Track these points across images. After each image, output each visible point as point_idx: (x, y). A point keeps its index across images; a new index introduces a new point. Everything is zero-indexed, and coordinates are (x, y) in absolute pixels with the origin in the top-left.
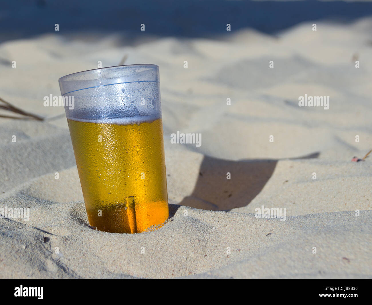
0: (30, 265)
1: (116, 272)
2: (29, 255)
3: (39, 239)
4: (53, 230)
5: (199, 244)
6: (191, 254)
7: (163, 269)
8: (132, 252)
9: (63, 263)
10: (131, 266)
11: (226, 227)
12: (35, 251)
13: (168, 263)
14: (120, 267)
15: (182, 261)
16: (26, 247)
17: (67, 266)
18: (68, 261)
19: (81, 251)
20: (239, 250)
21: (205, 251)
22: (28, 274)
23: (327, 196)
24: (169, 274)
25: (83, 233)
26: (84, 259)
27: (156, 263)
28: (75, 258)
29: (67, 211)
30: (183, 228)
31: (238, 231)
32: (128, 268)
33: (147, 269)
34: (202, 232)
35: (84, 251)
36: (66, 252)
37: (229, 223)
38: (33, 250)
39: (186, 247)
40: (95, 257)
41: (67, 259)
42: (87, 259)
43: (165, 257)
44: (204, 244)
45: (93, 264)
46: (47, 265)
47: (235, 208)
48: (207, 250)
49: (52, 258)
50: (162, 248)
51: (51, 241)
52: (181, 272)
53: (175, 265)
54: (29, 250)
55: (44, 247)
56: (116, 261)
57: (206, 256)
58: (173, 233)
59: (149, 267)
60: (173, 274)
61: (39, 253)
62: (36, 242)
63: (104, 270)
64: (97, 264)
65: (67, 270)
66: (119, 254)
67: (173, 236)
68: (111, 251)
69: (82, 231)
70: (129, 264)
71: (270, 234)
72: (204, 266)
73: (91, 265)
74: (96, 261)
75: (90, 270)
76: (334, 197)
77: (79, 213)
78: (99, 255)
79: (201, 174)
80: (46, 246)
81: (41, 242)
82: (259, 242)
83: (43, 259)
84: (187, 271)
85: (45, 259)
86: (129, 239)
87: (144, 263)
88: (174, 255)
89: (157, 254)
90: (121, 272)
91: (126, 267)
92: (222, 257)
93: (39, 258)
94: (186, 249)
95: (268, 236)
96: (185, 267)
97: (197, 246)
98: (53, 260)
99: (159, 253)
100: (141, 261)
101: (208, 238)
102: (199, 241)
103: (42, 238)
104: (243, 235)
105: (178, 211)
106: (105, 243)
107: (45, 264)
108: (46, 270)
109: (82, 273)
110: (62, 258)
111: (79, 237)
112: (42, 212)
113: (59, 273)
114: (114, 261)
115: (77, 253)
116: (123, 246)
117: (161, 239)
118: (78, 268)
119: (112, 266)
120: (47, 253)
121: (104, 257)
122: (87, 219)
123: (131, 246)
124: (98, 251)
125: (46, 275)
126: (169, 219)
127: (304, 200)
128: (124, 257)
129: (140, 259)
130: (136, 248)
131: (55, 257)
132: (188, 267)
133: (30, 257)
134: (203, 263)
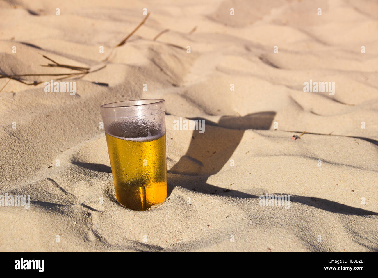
0: (79, 237)
1: (132, 239)
2: (78, 229)
3: (84, 215)
4: (93, 206)
5: (184, 219)
6: (179, 227)
7: (161, 238)
8: (142, 225)
9: (99, 233)
10: (141, 235)
11: (203, 207)
12: (82, 225)
13: (164, 234)
14: (134, 236)
15: (173, 232)
16: (76, 223)
17: (102, 235)
18: (102, 231)
19: (111, 223)
20: (209, 226)
21: (188, 225)
22: (77, 244)
23: (272, 170)
24: (164, 242)
25: (112, 208)
26: (112, 230)
27: (156, 233)
28: (107, 229)
29: (103, 188)
30: (175, 208)
31: (209, 211)
32: (139, 237)
33: (150, 237)
34: (187, 211)
35: (112, 224)
36: (101, 225)
37: (204, 204)
38: (81, 224)
39: (176, 222)
40: (119, 228)
41: (101, 229)
42: (114, 230)
43: (162, 229)
44: (188, 220)
45: (117, 234)
46: (89, 235)
47: (212, 175)
48: (189, 223)
49: (92, 229)
50: (161, 222)
51: (92, 215)
52: (172, 240)
53: (168, 235)
54: (78, 225)
55: (88, 221)
56: (132, 232)
57: (188, 228)
58: (168, 212)
59: (152, 236)
60: (167, 242)
61: (84, 226)
62: (83, 218)
63: (124, 238)
64: (120, 233)
65: (101, 239)
66: (134, 227)
67: (168, 214)
68: (129, 224)
69: (111, 207)
70: (140, 234)
71: (229, 216)
72: (186, 235)
73: (116, 234)
74: (119, 231)
75: (116, 238)
76: (276, 172)
77: (110, 189)
78: (121, 227)
79: (193, 137)
80: (89, 220)
81: (86, 217)
82: (222, 222)
83: (86, 230)
84: (176, 239)
85: (88, 231)
86: (141, 216)
87: (149, 233)
88: (168, 228)
89: (158, 227)
90: (135, 240)
91: (138, 236)
92: (198, 230)
93: (84, 230)
94: (176, 223)
95: (227, 217)
96: (175, 236)
97: (183, 221)
98: (93, 231)
99: (159, 226)
100: (147, 232)
101: (190, 215)
102: (184, 217)
103: (86, 213)
104: (212, 214)
105: (173, 191)
106: (126, 218)
107: (88, 234)
108: (88, 240)
109: (110, 241)
110: (99, 229)
111: (110, 212)
112: (87, 187)
113: (96, 242)
114: (131, 231)
115: (108, 225)
116: (137, 221)
117: (161, 216)
118: (108, 236)
119: (129, 235)
120: (89, 225)
121: (125, 228)
122: (115, 194)
123: (142, 221)
124: (121, 224)
125: (88, 245)
126: (167, 198)
127: (257, 172)
128: (137, 229)
129: (147, 231)
130: (145, 223)
131: (94, 228)
132: (176, 236)
133: (79, 230)
134: (186, 233)
